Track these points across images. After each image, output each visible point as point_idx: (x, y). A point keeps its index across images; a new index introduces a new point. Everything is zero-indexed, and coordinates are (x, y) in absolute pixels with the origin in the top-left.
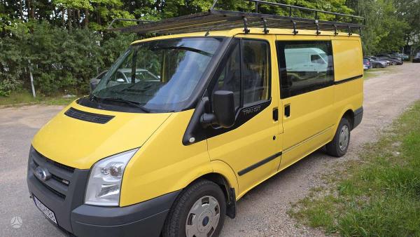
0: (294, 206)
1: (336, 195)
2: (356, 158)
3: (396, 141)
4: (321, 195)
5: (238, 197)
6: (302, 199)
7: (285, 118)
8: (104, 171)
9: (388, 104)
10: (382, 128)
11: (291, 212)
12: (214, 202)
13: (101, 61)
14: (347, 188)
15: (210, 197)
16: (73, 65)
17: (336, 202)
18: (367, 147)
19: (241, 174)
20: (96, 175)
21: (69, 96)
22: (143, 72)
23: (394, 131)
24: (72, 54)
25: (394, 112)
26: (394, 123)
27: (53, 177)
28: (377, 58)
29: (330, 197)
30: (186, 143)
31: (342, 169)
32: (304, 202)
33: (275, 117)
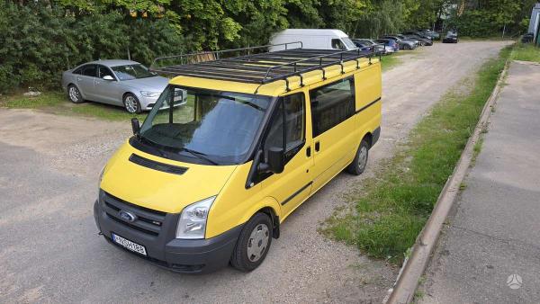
0: (322, 224)
1: (355, 213)
2: (373, 175)
3: (408, 156)
4: (342, 214)
5: (281, 221)
6: (328, 217)
7: (316, 153)
8: (190, 214)
9: (408, 107)
10: (398, 141)
11: (320, 229)
12: (265, 228)
13: (74, 48)
14: (364, 206)
15: (263, 225)
16: (38, 54)
17: (354, 219)
18: (383, 163)
19: (283, 204)
20: (184, 217)
21: (32, 93)
22: (133, 66)
23: (409, 144)
24: (37, 41)
25: (412, 119)
26: (411, 135)
27: (140, 218)
28: (405, 38)
29: (351, 215)
30: (248, 187)
31: (360, 187)
32: (330, 221)
33: (308, 153)
